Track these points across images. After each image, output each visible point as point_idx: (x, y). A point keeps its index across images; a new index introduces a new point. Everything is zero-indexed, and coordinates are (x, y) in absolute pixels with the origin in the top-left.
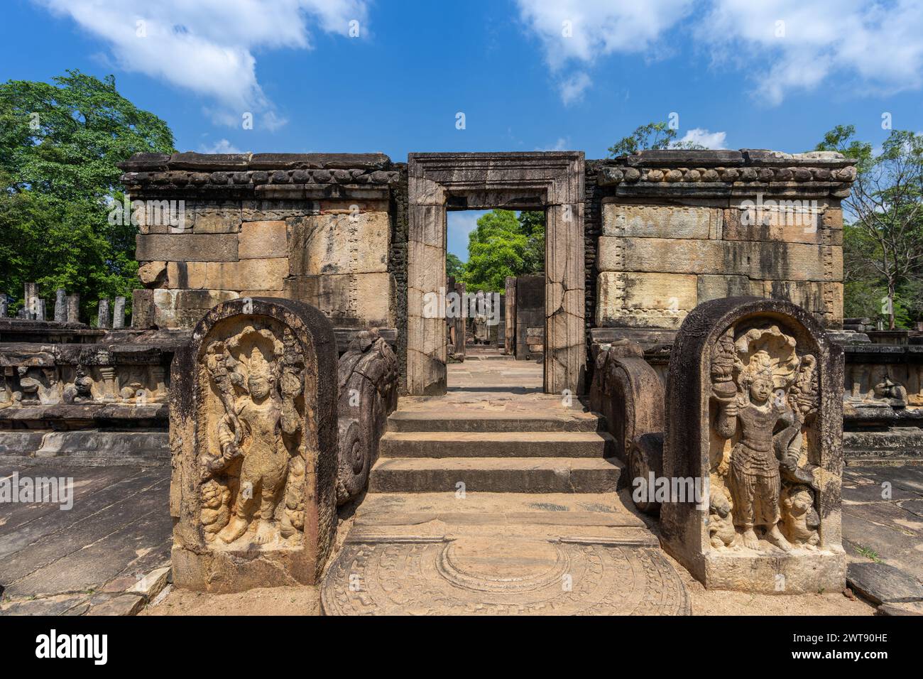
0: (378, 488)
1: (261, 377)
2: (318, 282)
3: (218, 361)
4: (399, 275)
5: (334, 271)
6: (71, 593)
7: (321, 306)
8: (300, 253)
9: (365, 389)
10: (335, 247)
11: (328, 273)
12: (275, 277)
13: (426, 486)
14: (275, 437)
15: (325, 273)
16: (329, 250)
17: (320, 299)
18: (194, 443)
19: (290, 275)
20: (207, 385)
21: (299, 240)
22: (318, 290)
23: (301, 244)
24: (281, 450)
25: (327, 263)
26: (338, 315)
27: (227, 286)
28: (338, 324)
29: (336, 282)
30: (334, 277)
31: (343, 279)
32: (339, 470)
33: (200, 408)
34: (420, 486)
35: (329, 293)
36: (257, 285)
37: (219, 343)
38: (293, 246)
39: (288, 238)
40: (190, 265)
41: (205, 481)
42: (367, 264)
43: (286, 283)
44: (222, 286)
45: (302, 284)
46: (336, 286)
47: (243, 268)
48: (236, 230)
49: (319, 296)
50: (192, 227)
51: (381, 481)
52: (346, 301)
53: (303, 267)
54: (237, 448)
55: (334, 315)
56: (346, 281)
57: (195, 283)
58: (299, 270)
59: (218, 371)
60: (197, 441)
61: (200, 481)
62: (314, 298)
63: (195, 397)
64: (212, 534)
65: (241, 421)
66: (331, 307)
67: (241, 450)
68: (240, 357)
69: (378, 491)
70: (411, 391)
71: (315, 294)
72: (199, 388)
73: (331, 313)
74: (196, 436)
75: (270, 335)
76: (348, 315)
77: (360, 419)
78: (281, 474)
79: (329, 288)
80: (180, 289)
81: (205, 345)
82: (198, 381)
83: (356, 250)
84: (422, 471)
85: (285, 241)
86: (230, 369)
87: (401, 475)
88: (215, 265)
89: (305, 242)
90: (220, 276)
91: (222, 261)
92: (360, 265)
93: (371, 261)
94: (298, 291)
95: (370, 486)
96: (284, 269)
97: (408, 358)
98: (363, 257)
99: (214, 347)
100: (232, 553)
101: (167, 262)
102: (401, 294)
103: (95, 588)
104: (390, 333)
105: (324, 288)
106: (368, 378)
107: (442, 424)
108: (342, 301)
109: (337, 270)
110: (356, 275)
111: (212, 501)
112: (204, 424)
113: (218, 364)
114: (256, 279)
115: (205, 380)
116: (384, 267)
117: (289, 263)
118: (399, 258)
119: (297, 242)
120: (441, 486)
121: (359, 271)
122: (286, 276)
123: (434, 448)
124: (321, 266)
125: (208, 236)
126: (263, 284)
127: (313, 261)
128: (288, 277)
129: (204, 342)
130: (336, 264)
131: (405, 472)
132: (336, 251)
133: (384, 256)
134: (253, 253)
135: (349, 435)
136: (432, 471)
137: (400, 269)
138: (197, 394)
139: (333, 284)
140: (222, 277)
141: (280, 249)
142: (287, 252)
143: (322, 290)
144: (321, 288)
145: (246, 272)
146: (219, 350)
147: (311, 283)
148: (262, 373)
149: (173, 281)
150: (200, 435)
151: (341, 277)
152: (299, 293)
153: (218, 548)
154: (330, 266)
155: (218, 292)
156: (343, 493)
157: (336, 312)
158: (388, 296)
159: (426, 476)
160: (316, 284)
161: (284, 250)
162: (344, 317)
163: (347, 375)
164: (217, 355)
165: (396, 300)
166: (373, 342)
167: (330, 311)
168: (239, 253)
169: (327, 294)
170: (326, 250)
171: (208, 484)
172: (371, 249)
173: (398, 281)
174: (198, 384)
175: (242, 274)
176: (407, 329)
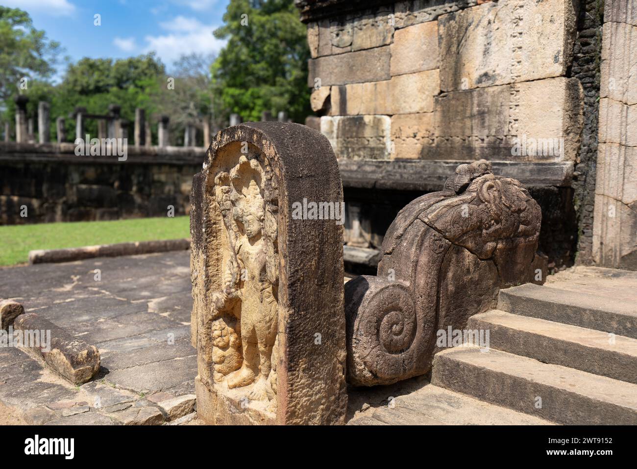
0: (442, 381)
1: (250, 214)
2: (472, 97)
3: (225, 193)
4: (587, 80)
5: (491, 82)
6: (133, 391)
7: (475, 131)
8: (452, 60)
9: (426, 244)
10: (493, 48)
11: (483, 85)
12: (425, 96)
13: (501, 397)
14: (260, 284)
15: (480, 85)
16: (486, 52)
17: (473, 122)
18: (204, 277)
19: (442, 92)
20: (220, 218)
21: (452, 43)
22: (472, 109)
23: (454, 49)
24: (268, 300)
25: (482, 72)
26: (495, 142)
27: (381, 111)
28: (494, 154)
29: (493, 96)
30: (491, 90)
31: (502, 91)
32: (354, 341)
33: (210, 242)
34: (494, 393)
35: (484, 113)
36: (408, 107)
37: (223, 174)
38: (444, 53)
39: (440, 43)
40: (348, 87)
41: (215, 318)
42: (534, 67)
43: (437, 101)
44: (375, 110)
45: (453, 102)
46: (493, 103)
47: (395, 86)
48: (388, 41)
49: (472, 117)
50: (351, 45)
51: (447, 373)
52: (505, 122)
53: (455, 80)
54: (233, 290)
55: (489, 143)
56: (506, 94)
57: (353, 109)
58: (451, 84)
59: (223, 204)
60: (207, 276)
61: (210, 317)
62: (466, 120)
63: (204, 230)
64: (220, 375)
65: (239, 261)
66: (486, 132)
67: (239, 293)
68: (243, 191)
69: (442, 384)
70: (597, 259)
71: (468, 114)
72: (210, 221)
73: (486, 140)
74: (206, 270)
75: (257, 166)
76: (507, 143)
77: (414, 282)
78: (269, 327)
79: (484, 106)
80: (341, 115)
81: (212, 176)
82: (208, 213)
83: (520, 48)
84: (497, 374)
85: (437, 47)
86: (233, 203)
87: (470, 371)
88: (369, 86)
89: (459, 45)
90: (374, 99)
91: (375, 80)
92: (525, 70)
93: (539, 61)
94: (449, 111)
95: (433, 375)
96: (434, 85)
97: (596, 209)
98: (529, 57)
99: (220, 178)
100: (229, 399)
101: (331, 86)
102: (590, 109)
103: (146, 393)
104: (556, 169)
105: (479, 105)
106: (436, 229)
107: (575, 312)
108: (499, 122)
109: (495, 80)
110: (518, 85)
111: (218, 340)
112: (217, 259)
113: (224, 197)
114: (407, 100)
115: (217, 213)
116: (559, 69)
117: (441, 75)
118: (588, 52)
119: (450, 47)
120: (522, 404)
121: (523, 78)
122: (436, 93)
123: (539, 345)
124: (476, 75)
125: (364, 52)
126: (413, 105)
127: (466, 70)
128: (439, 94)
129: (210, 173)
130: (494, 71)
131: (475, 368)
132: (495, 53)
133: (558, 53)
134: (404, 67)
135: (376, 300)
136: (511, 377)
137: (589, 70)
138: (207, 228)
139: (489, 99)
140: (376, 100)
141: (431, 58)
142: (438, 61)
143: (476, 109)
144: (475, 105)
145: (397, 91)
146: (224, 181)
147: (463, 100)
148: (253, 210)
149: (335, 107)
150: (211, 270)
151: (499, 89)
152: (450, 114)
153: (221, 389)
154: (486, 75)
155: (371, 117)
156: (362, 371)
157: (492, 139)
158: (561, 113)
159: (503, 383)
160: (469, 100)
161: (435, 59)
162: (501, 145)
163: (408, 222)
164: (224, 187)
165: (581, 119)
166: (472, 180)
167: (485, 137)
168: (391, 69)
169: (482, 114)
170: (482, 53)
171: (217, 323)
172: (540, 43)
173: (585, 88)
174: (207, 217)
175: (393, 95)
176: (595, 162)
